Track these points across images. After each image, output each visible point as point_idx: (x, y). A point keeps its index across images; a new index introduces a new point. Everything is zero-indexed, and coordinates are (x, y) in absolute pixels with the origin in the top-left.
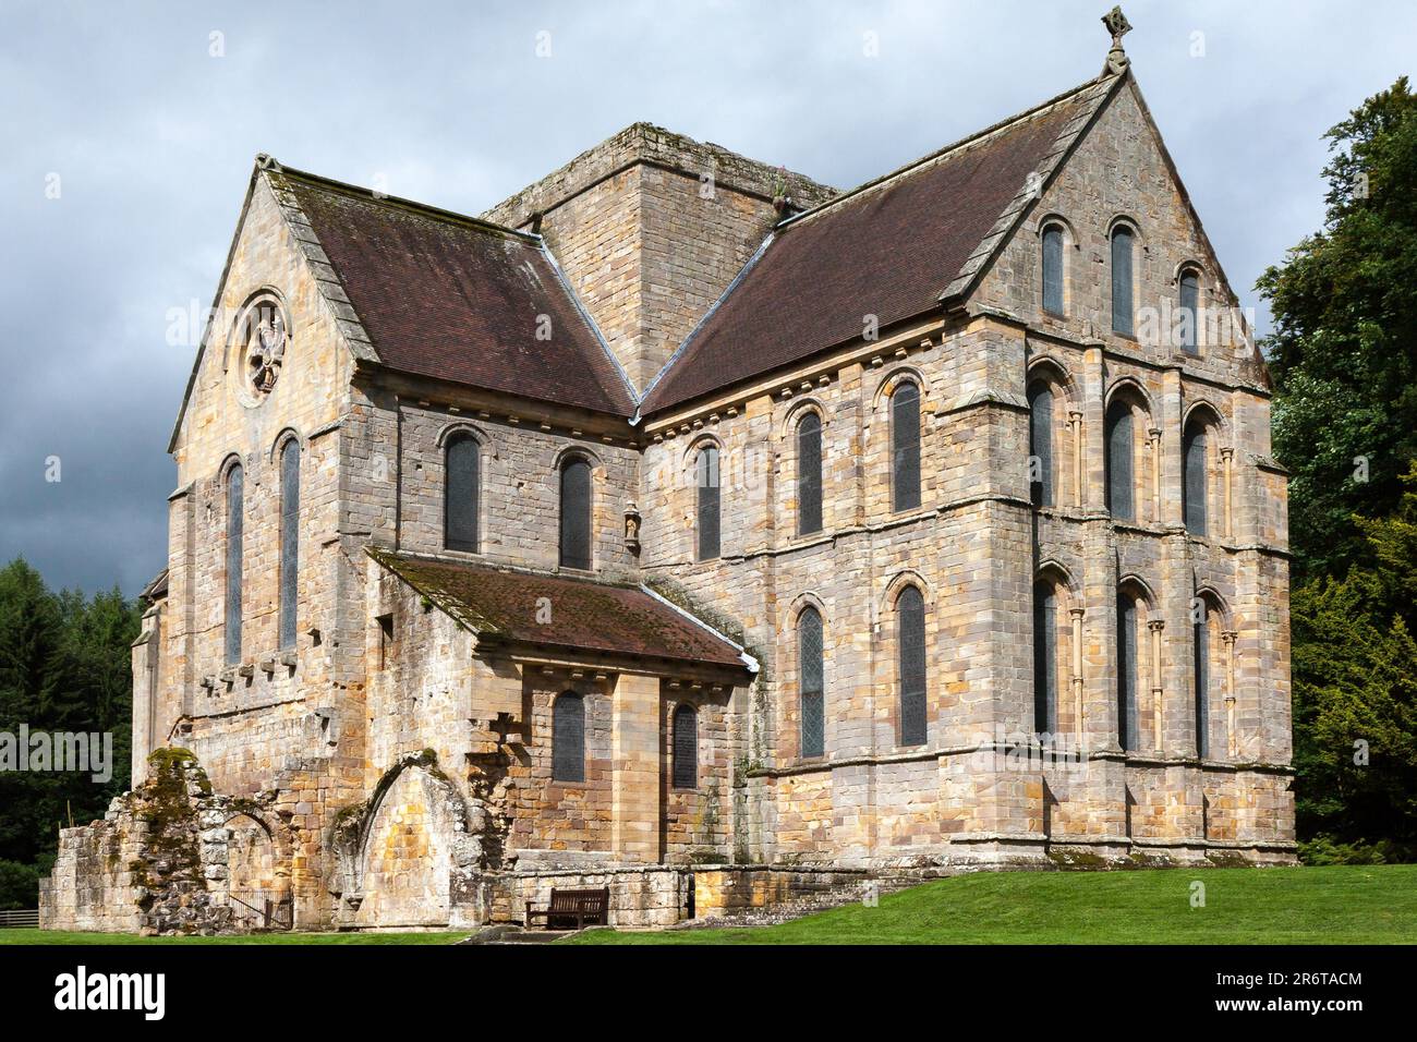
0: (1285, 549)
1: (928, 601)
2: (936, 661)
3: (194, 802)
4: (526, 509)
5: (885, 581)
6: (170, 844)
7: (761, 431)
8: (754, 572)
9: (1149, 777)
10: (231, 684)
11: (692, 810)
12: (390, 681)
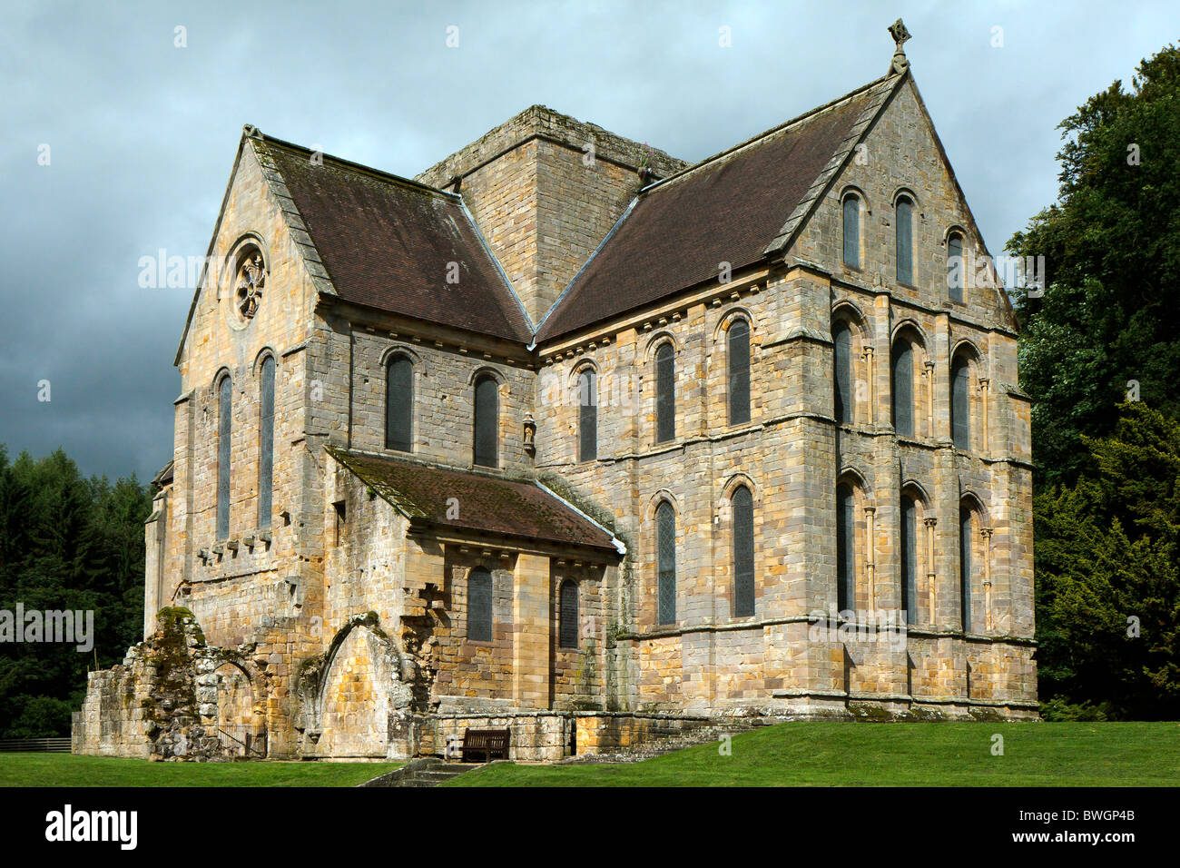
0: (1029, 462)
1: (755, 498)
2: (762, 548)
3: (192, 652)
4: (448, 417)
5: (722, 481)
6: (173, 686)
7: (628, 357)
8: (622, 472)
9: (925, 646)
10: (221, 555)
11: (574, 666)
12: (343, 555)
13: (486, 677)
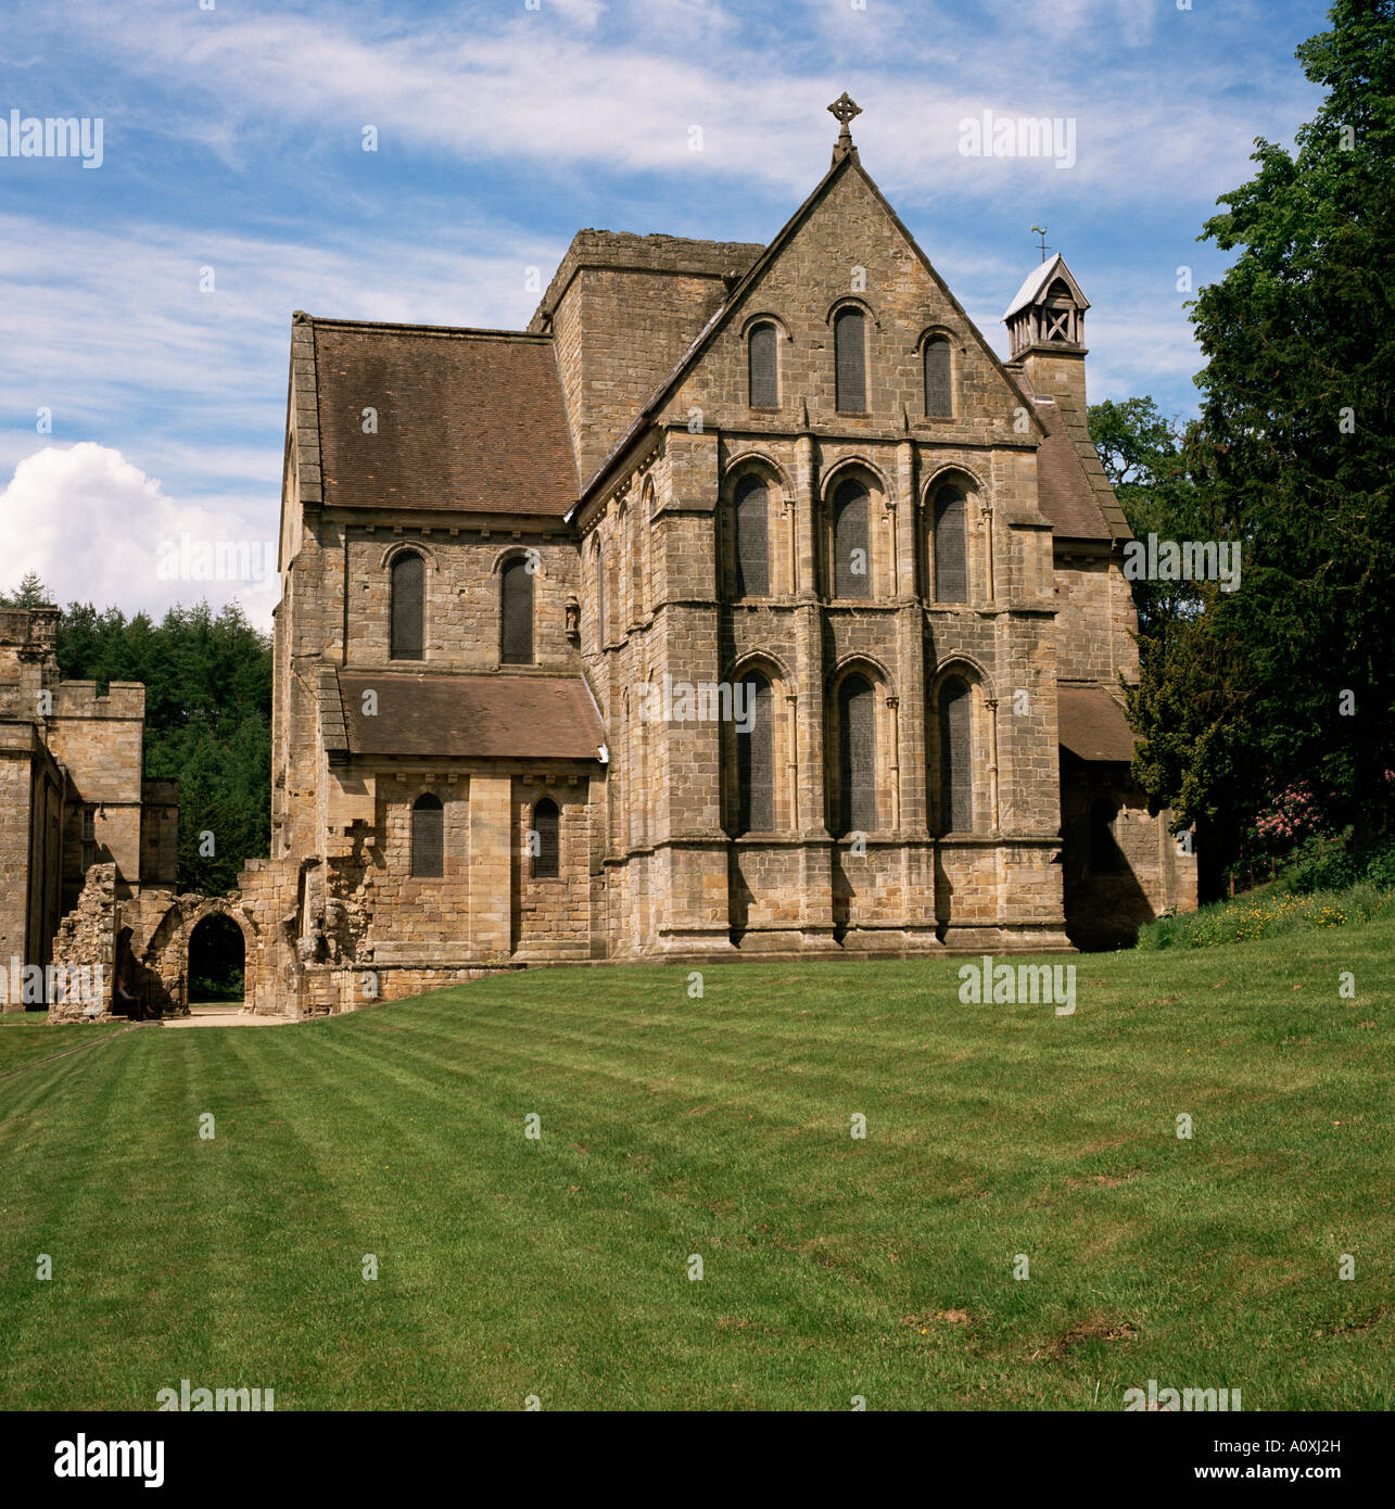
4: (467, 614)
7: (611, 529)
8: (607, 666)
13: (434, 918)
